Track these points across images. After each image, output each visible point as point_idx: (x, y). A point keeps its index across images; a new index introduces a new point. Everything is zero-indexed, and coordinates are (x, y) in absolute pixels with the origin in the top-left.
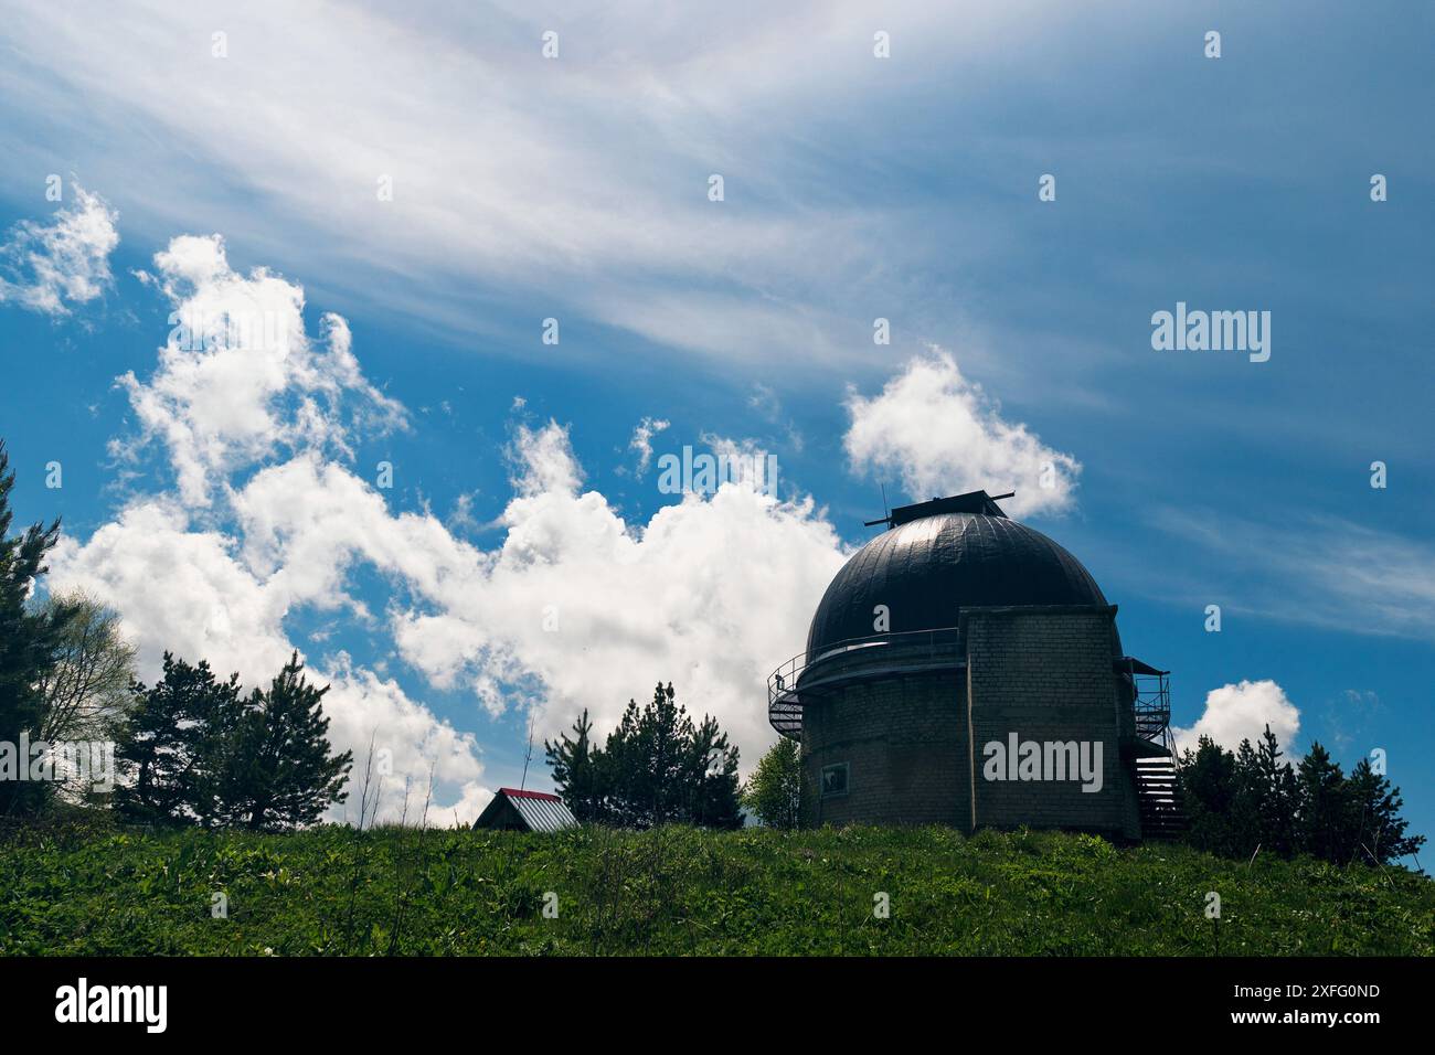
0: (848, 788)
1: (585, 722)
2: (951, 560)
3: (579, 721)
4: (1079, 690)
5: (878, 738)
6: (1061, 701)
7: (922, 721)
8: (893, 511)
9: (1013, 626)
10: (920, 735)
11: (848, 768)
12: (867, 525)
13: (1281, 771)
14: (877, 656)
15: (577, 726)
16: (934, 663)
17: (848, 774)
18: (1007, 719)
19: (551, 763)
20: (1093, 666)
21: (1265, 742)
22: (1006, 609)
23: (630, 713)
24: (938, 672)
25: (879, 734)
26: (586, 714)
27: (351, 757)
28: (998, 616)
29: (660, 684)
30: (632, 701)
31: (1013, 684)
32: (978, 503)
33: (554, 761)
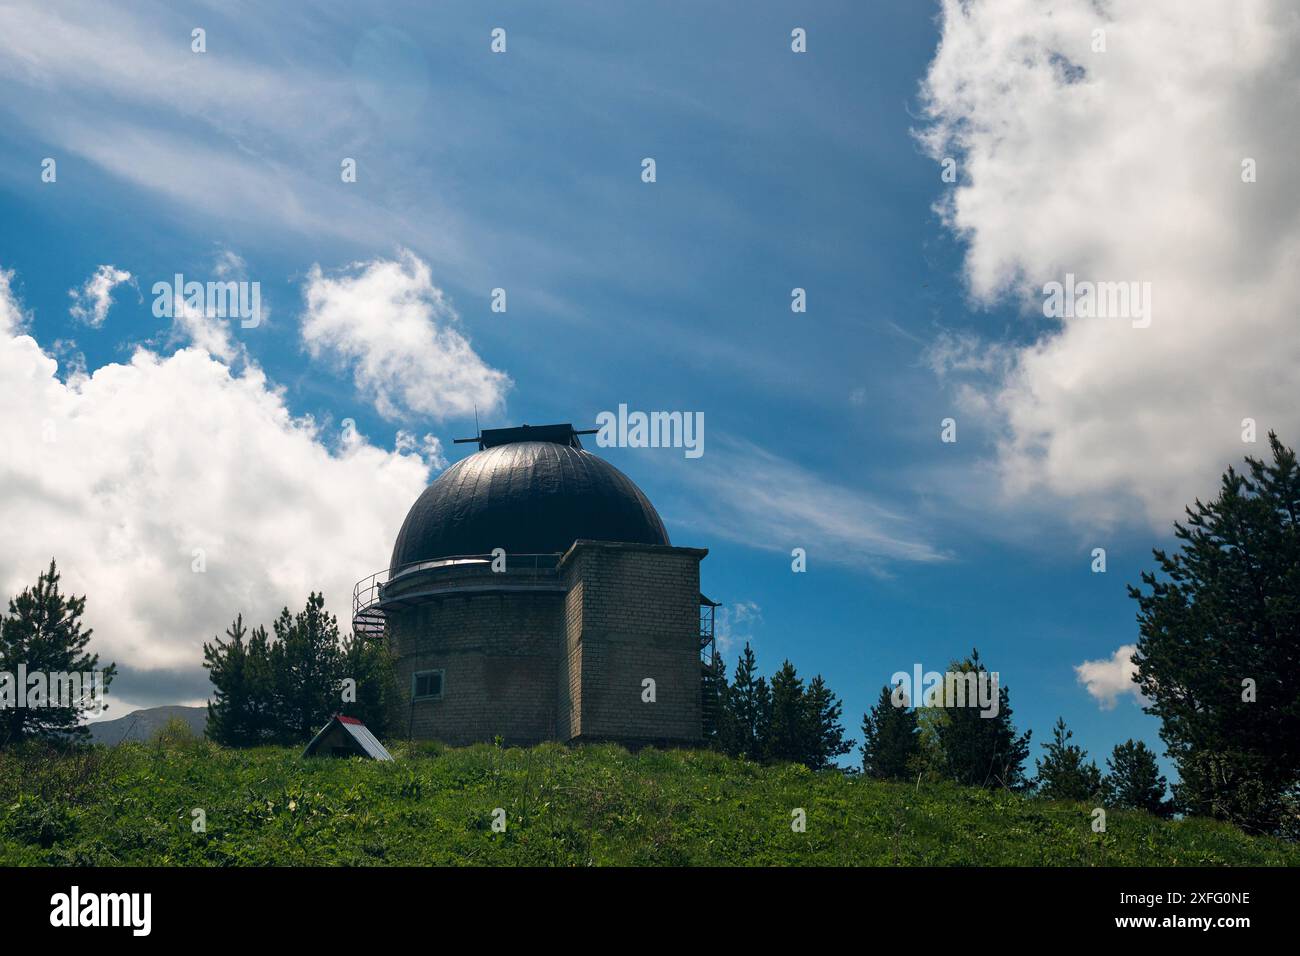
0: (442, 693)
1: (239, 627)
2: (549, 489)
3: (234, 625)
4: (672, 621)
5: (475, 649)
6: (658, 629)
7: (518, 636)
8: (483, 431)
9: (621, 560)
10: (516, 648)
11: (443, 675)
12: (456, 442)
13: (755, 684)
14: (478, 573)
15: (232, 632)
16: (538, 584)
17: (443, 680)
18: (612, 642)
19: (208, 666)
20: (685, 600)
21: (744, 657)
22: (620, 545)
23: (283, 620)
24: (536, 593)
25: (477, 645)
26: (240, 619)
27: (115, 670)
28: (608, 551)
29: (313, 594)
30: (286, 608)
31: (617, 612)
32: (562, 435)
33: (211, 663)
